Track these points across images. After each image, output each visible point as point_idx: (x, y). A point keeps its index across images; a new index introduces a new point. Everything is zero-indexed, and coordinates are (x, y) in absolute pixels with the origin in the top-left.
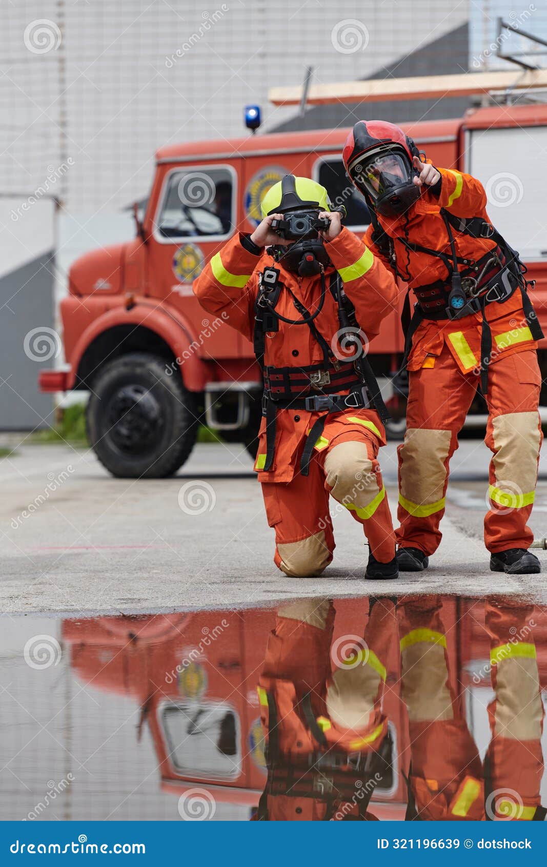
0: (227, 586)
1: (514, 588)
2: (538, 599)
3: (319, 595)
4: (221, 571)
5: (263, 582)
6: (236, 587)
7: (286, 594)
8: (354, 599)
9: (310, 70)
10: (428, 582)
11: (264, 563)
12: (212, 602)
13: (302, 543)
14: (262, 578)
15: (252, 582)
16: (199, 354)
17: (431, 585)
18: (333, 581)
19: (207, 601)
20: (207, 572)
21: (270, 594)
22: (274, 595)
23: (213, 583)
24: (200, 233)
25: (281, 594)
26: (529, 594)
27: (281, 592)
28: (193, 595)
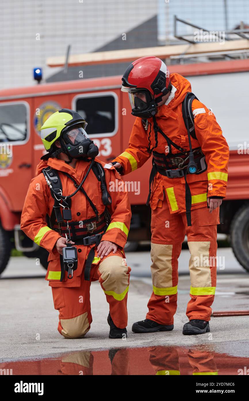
0: (32, 345)
1: (193, 341)
2: (206, 348)
3: (84, 349)
4: (28, 336)
5: (52, 342)
6: (37, 345)
7: (65, 349)
8: (103, 351)
9: (69, 48)
10: (144, 339)
11: (52, 330)
12: (23, 355)
13: (75, 319)
14: (51, 340)
15: (45, 342)
16: (11, 208)
17: (146, 341)
18: (91, 340)
19: (20, 355)
20: (20, 337)
21: (56, 349)
22: (58, 350)
23: (24, 343)
24: (9, 140)
25: (62, 349)
26: (202, 345)
27: (62, 348)
28: (12, 351)
